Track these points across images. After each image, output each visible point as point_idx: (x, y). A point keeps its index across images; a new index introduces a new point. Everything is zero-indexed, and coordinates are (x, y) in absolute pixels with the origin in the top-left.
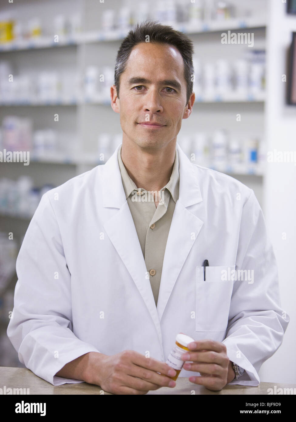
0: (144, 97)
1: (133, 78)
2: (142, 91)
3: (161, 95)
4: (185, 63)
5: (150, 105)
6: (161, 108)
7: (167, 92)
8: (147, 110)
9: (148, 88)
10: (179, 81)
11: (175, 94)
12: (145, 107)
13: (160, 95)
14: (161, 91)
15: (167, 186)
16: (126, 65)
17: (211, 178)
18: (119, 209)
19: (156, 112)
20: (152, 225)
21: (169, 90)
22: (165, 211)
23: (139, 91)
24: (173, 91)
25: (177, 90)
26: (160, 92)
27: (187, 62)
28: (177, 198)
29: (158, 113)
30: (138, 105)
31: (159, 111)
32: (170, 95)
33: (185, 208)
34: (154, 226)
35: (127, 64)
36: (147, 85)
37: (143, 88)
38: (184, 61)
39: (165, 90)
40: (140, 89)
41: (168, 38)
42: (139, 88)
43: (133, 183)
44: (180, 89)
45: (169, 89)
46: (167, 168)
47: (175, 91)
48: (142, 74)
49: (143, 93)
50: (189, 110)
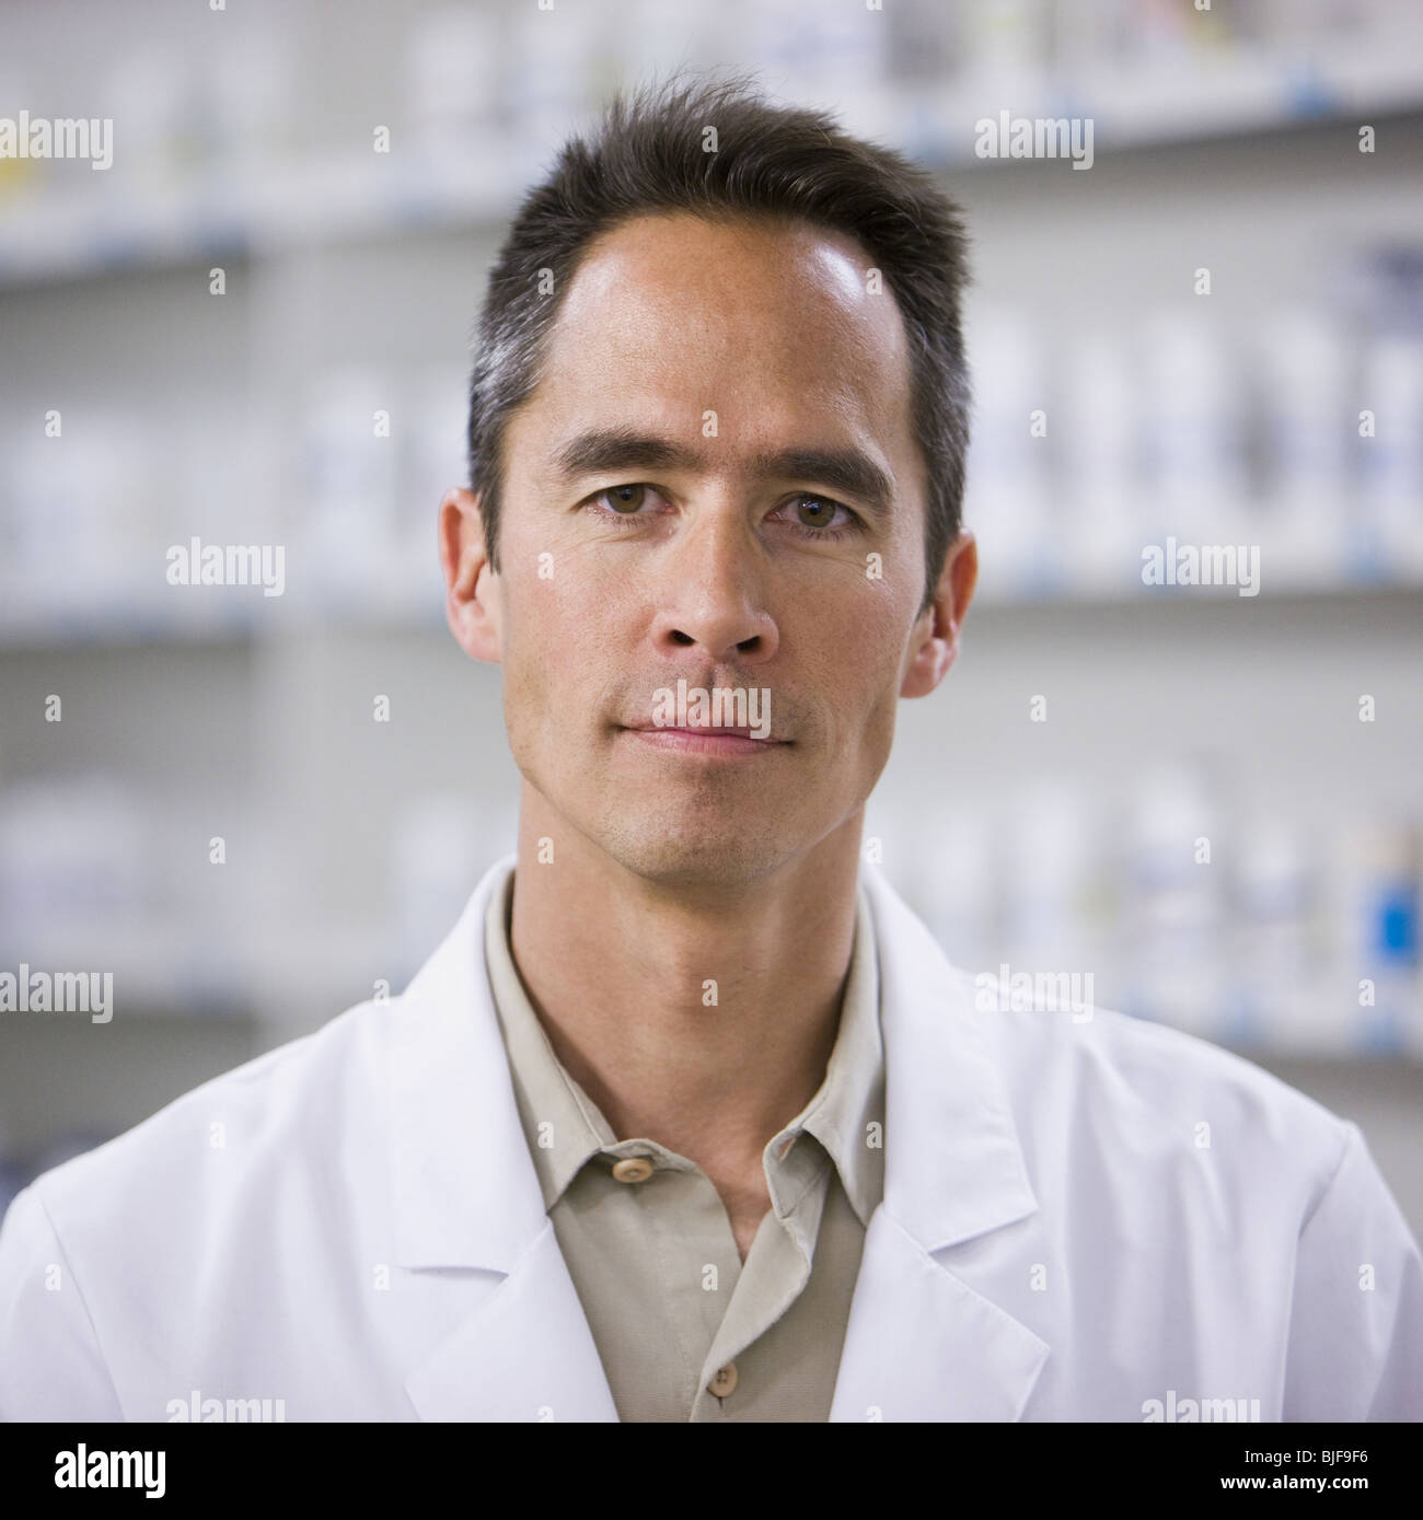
0: (659, 561)
1: (590, 440)
2: (642, 521)
3: (764, 542)
4: (914, 343)
5: (698, 610)
6: (765, 626)
7: (805, 529)
8: (679, 639)
9: (684, 501)
10: (876, 454)
11: (851, 542)
12: (667, 620)
13: (758, 548)
14: (766, 519)
15: (810, 1119)
16: (541, 356)
17: (1086, 1062)
18: (500, 1276)
19: (735, 652)
20: (722, 1374)
21: (816, 512)
22: (796, 1279)
23: (628, 521)
24: (839, 519)
25: (863, 510)
26: (756, 524)
27: (931, 340)
28: (876, 1196)
29: (744, 659)
30: (620, 611)
31: (751, 645)
32: (819, 545)
33: (930, 1259)
34: (733, 1380)
35: (549, 348)
36: (674, 480)
37: (651, 502)
38: (909, 329)
39: (791, 513)
40: (633, 506)
41: (806, 189)
42: (624, 498)
43: (590, 1110)
44: (882, 508)
45: (815, 505)
46: (804, 1010)
47: (855, 520)
48: (647, 415)
49: (653, 533)
50: (939, 644)
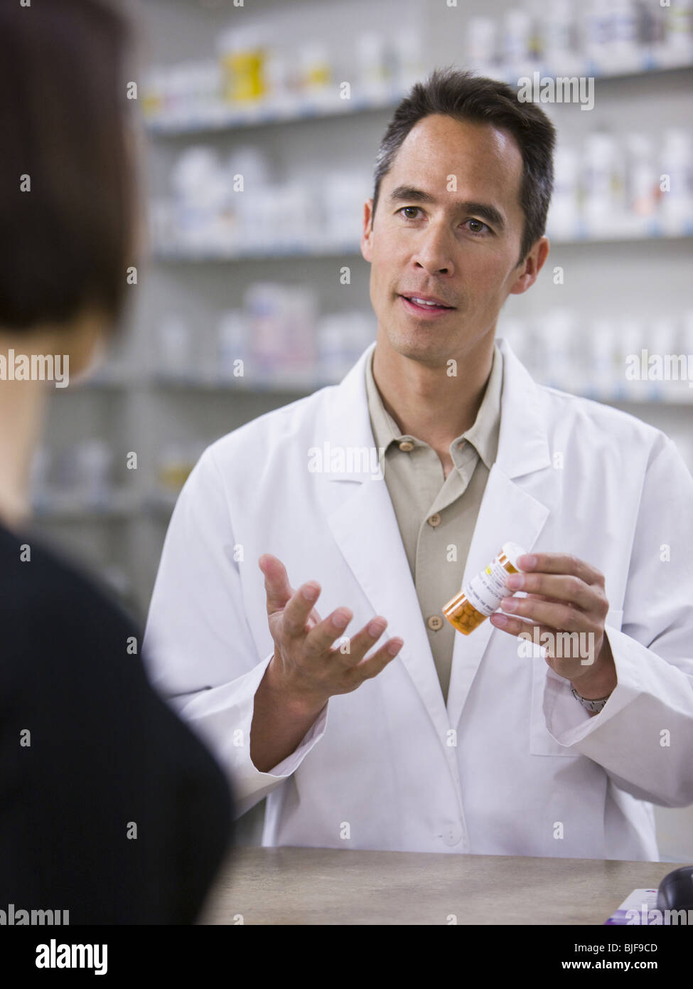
0: (418, 235)
1: (401, 188)
2: (415, 222)
3: (456, 234)
4: (525, 172)
5: (426, 256)
6: (450, 267)
7: (472, 232)
8: (418, 265)
9: (430, 215)
10: (500, 209)
11: (489, 239)
12: (415, 258)
13: (452, 236)
14: (458, 226)
15: (468, 435)
16: (394, 158)
17: (578, 419)
18: (360, 483)
19: (438, 273)
20: (434, 518)
21: (477, 226)
22: (461, 491)
23: (410, 221)
24: (484, 230)
25: (494, 228)
26: (455, 227)
27: (533, 171)
28: (493, 460)
29: (442, 276)
30: (402, 253)
31: (445, 271)
32: (476, 238)
33: (510, 481)
34: (439, 520)
35: (396, 156)
36: (427, 206)
37: (420, 215)
38: (525, 166)
39: (467, 226)
40: (412, 216)
41: (491, 112)
42: (411, 212)
43: (394, 425)
44: (501, 228)
45: (477, 224)
46: (466, 397)
47: (491, 231)
48: (420, 184)
49: (419, 225)
50: (528, 277)
